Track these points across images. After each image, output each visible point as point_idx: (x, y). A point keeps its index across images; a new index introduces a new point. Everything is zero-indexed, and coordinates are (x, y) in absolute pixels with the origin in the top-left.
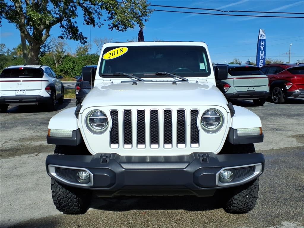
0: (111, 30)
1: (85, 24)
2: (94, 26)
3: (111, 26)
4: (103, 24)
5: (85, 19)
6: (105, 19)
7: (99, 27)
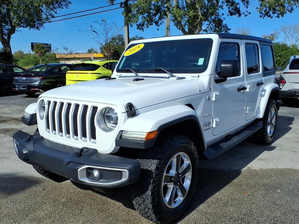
0: (263, 18)
1: (229, 15)
2: (240, 15)
3: (263, 14)
4: (250, 13)
5: (229, 10)
6: (257, 7)
7: (246, 16)
